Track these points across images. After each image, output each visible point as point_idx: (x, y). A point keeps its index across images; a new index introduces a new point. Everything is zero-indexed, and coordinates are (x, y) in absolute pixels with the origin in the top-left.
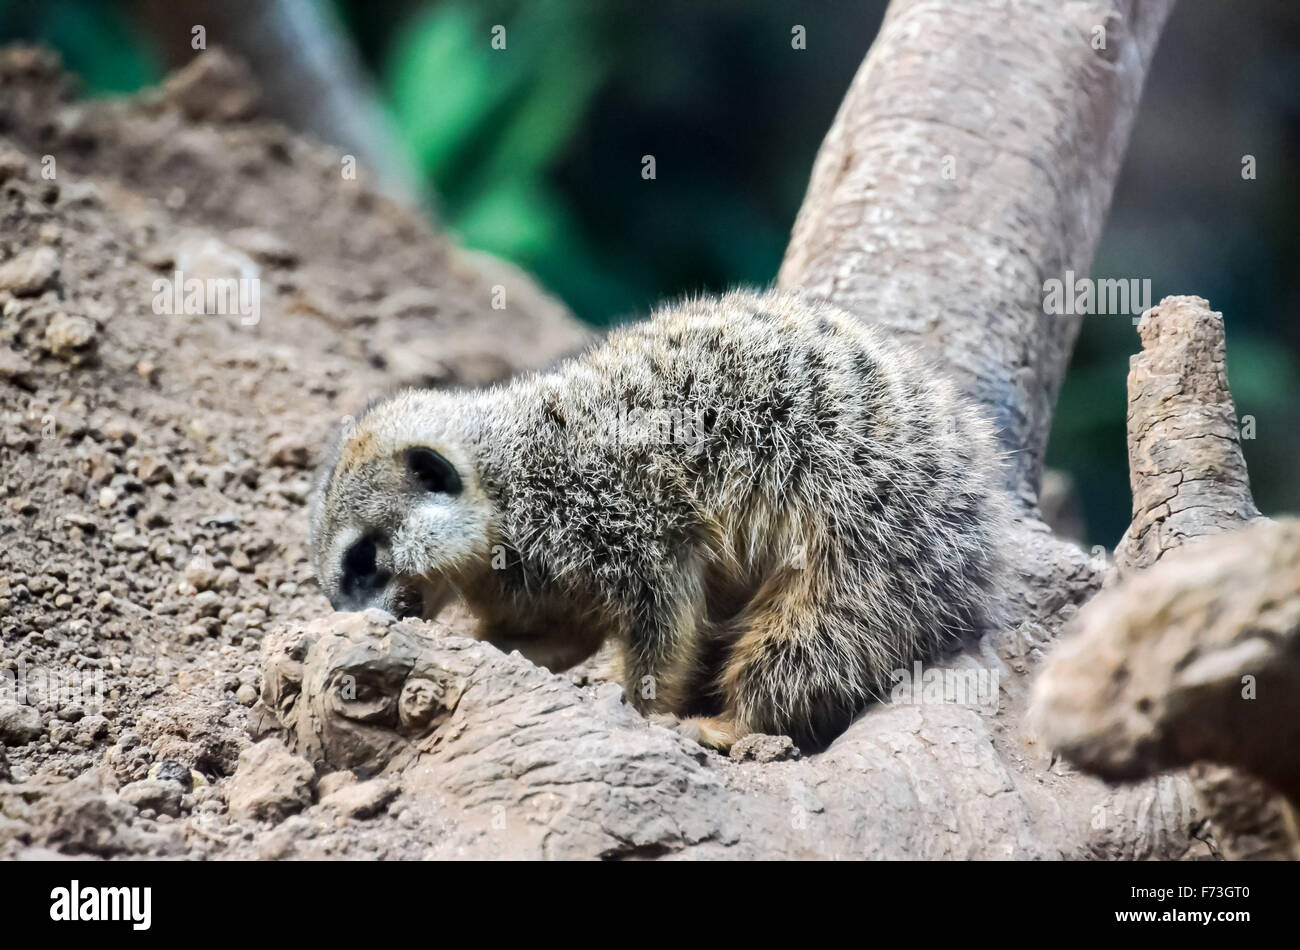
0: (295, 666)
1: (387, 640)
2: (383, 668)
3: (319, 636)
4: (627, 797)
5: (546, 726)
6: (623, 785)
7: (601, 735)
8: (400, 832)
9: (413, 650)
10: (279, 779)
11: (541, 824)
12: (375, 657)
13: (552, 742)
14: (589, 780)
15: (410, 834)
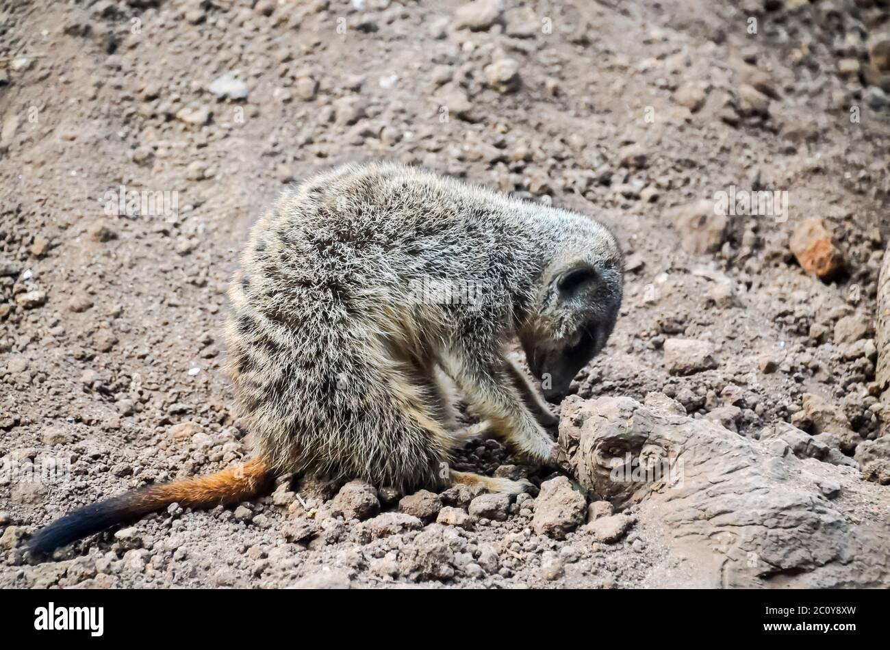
0: (576, 430)
1: (631, 420)
2: (628, 438)
3: (590, 414)
4: (778, 536)
5: (729, 483)
6: (775, 527)
7: (764, 491)
8: (632, 556)
9: (648, 426)
10: (563, 507)
11: (722, 553)
12: (624, 432)
13: (731, 496)
14: (754, 524)
15: (639, 557)
